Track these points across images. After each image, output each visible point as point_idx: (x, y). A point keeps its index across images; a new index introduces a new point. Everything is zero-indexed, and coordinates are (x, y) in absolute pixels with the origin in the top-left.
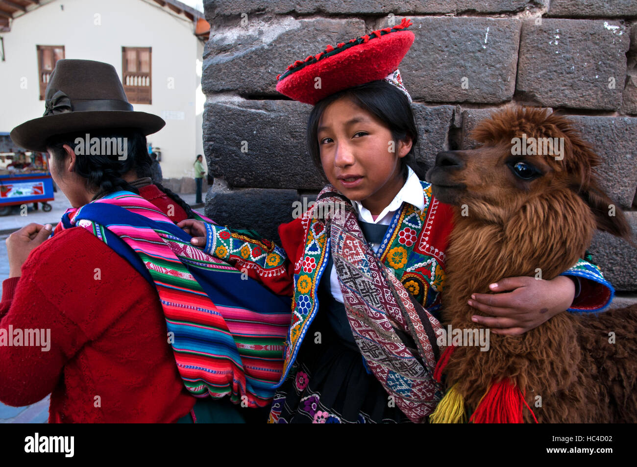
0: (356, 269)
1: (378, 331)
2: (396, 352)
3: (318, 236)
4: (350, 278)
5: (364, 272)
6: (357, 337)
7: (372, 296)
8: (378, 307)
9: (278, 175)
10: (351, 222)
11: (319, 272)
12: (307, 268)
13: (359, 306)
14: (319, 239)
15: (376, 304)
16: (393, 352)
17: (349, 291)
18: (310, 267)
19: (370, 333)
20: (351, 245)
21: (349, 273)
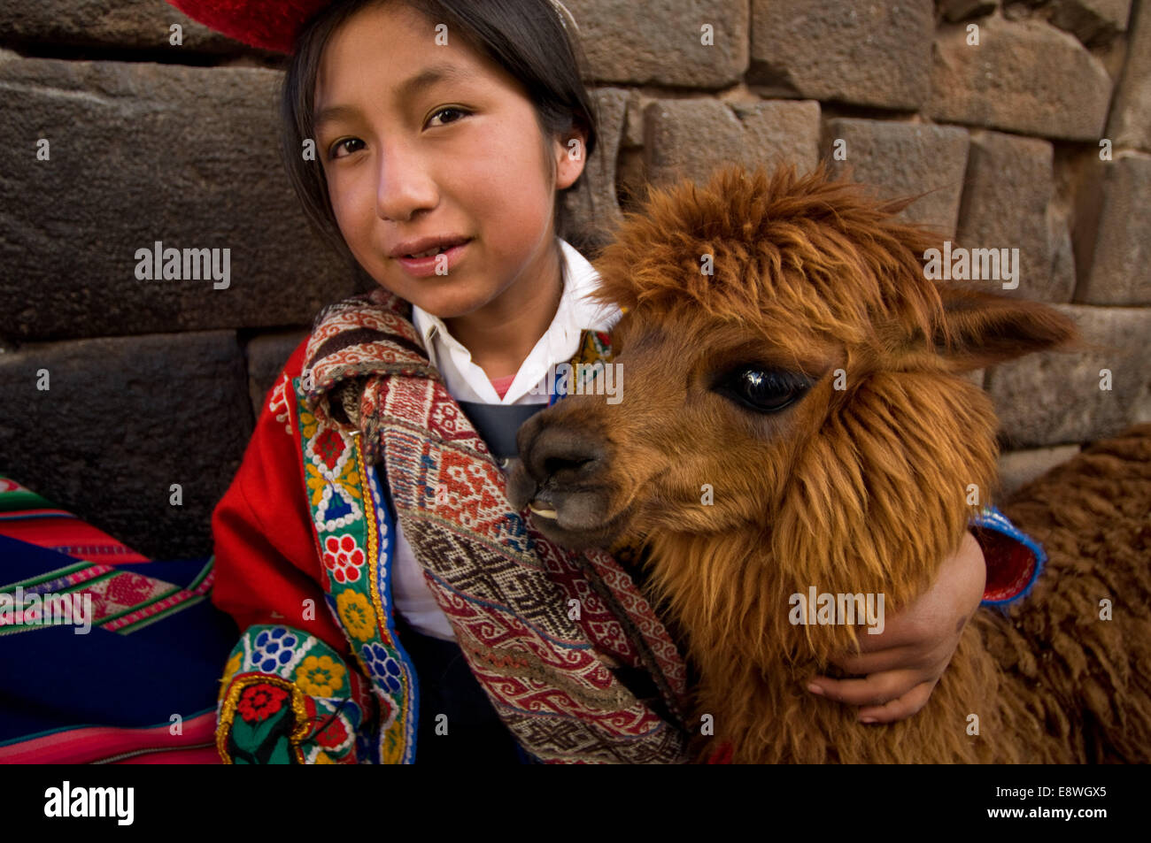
0: (492, 545)
1: (581, 695)
2: (629, 730)
3: (337, 470)
4: (474, 573)
5: (520, 550)
6: (513, 718)
7: (555, 612)
8: (575, 637)
9: (170, 294)
10: (444, 411)
11: (379, 569)
12: (344, 570)
13: (512, 642)
14: (344, 477)
15: (568, 630)
16: (622, 731)
17: (477, 608)
18: (349, 563)
19: (551, 698)
20: (463, 477)
21: (468, 560)
